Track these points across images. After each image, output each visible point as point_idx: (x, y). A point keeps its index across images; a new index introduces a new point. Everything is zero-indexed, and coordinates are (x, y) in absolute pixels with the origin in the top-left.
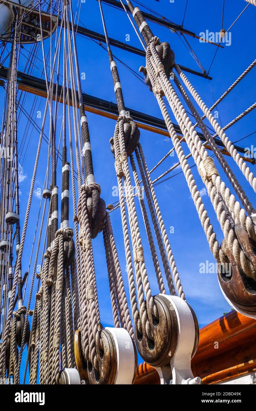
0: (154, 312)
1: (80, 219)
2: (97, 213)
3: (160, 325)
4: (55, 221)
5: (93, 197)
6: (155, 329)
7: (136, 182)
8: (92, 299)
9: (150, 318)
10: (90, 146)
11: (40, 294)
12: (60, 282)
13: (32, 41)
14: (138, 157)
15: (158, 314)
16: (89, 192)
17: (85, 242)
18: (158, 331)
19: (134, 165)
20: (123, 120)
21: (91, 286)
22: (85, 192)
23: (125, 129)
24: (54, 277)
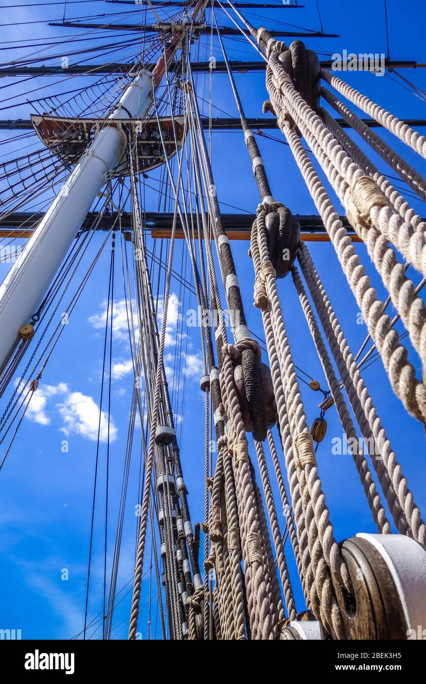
0: (344, 582)
1: (227, 408)
2: (253, 389)
3: (358, 613)
4: (220, 425)
5: (243, 362)
6: (352, 625)
7: (305, 312)
8: (257, 561)
9: (339, 596)
10: (236, 280)
11: (210, 562)
12: (232, 534)
13: (158, 163)
14: (303, 267)
15: (351, 586)
16: (236, 356)
17: (237, 449)
18: (356, 628)
19: (299, 284)
20: (265, 210)
21: (252, 535)
22: (229, 357)
23: (267, 225)
24: (223, 525)
